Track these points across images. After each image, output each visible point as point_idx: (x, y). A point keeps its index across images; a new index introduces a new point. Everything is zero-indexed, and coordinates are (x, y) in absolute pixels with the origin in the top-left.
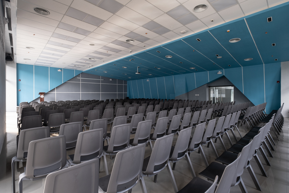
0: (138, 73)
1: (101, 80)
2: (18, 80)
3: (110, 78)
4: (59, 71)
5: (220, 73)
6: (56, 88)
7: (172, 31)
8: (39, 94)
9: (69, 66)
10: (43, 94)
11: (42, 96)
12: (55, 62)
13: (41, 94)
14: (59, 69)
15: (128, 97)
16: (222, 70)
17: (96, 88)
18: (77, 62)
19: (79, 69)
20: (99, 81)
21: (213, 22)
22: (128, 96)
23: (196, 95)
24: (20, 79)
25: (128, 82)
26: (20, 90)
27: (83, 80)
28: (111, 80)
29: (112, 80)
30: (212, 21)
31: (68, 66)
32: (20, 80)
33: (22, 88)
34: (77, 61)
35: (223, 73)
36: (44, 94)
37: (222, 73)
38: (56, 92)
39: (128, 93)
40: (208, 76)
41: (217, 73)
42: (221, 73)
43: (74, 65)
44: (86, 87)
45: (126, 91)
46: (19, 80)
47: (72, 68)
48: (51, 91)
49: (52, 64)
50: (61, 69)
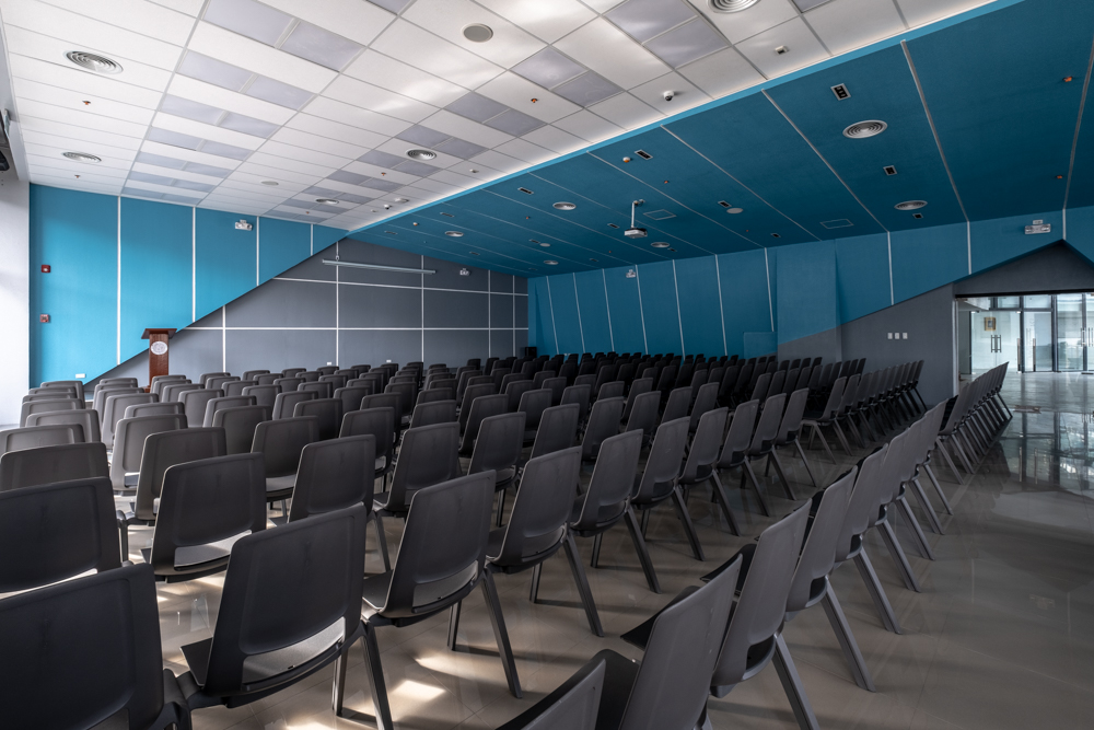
0: (636, 232)
1: (422, 271)
2: (38, 269)
3: (461, 267)
4: (242, 226)
5: (1039, 227)
6: (228, 306)
7: (627, 91)
8: (144, 337)
9: (290, 202)
10: (165, 336)
11: (160, 348)
12: (224, 174)
13: (152, 334)
14: (239, 217)
15: (535, 348)
16: (1053, 214)
17: (404, 309)
18: (340, 175)
19: (332, 221)
20: (415, 279)
21: (783, 55)
22: (532, 342)
23: (890, 336)
24: (46, 263)
25: (531, 282)
26: (49, 319)
27: (347, 274)
28: (464, 273)
29: (471, 272)
30: (781, 52)
31: (284, 203)
32: (49, 268)
33: (56, 305)
34: (340, 171)
35: (1056, 227)
36: (171, 335)
37: (1052, 228)
38: (224, 328)
39: (531, 329)
40: (968, 244)
41: (1022, 230)
42: (1048, 229)
43: (313, 198)
44: (359, 305)
45: (522, 321)
46: (43, 267)
47: (302, 211)
48: (201, 322)
49: (208, 189)
50: (251, 220)
